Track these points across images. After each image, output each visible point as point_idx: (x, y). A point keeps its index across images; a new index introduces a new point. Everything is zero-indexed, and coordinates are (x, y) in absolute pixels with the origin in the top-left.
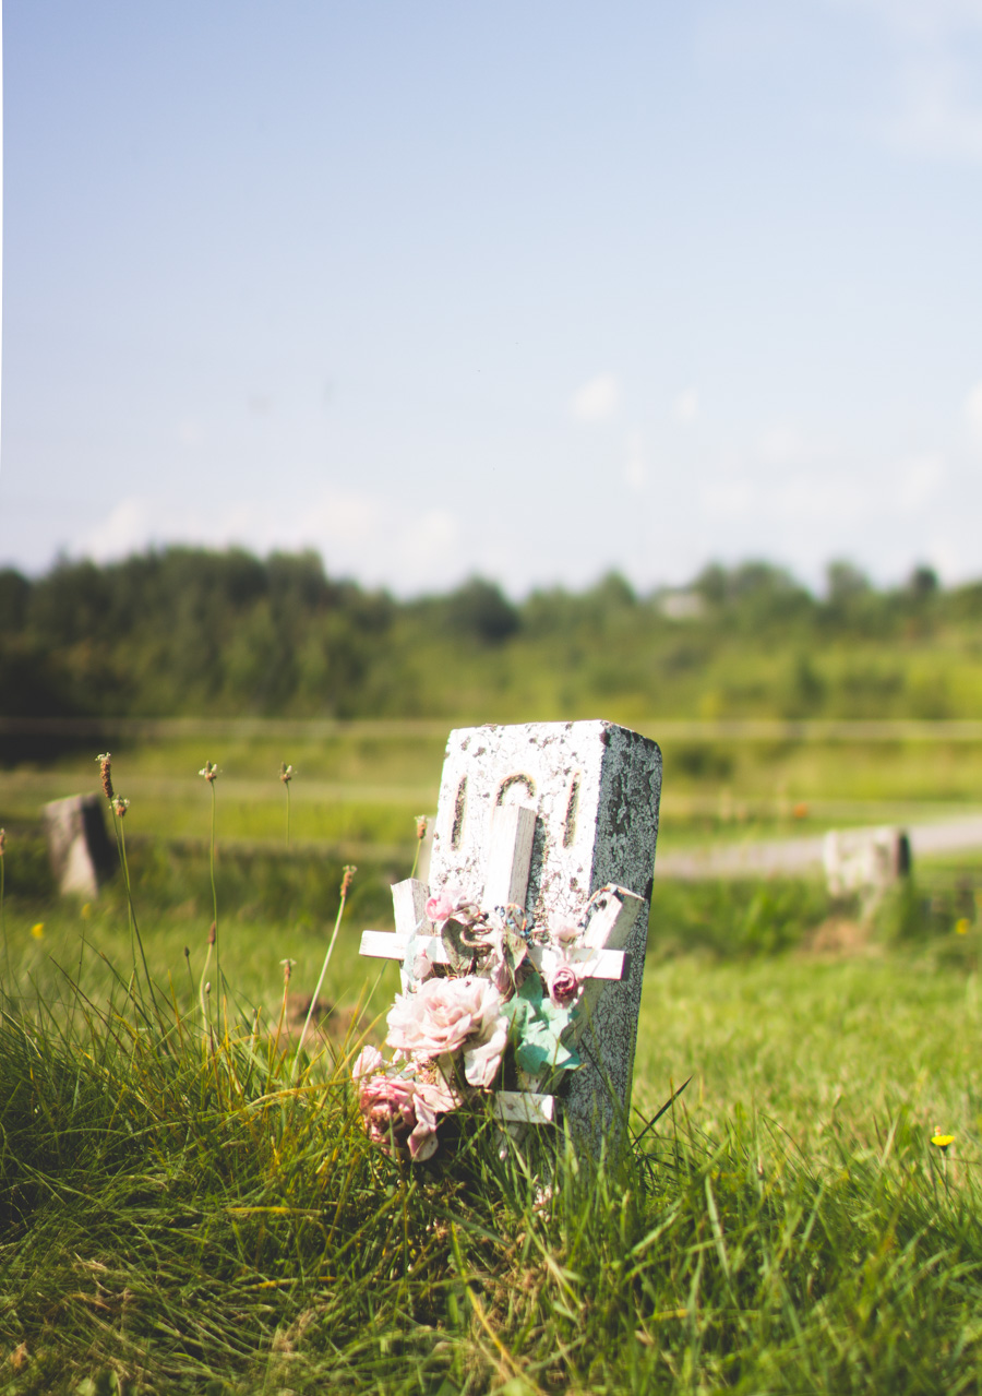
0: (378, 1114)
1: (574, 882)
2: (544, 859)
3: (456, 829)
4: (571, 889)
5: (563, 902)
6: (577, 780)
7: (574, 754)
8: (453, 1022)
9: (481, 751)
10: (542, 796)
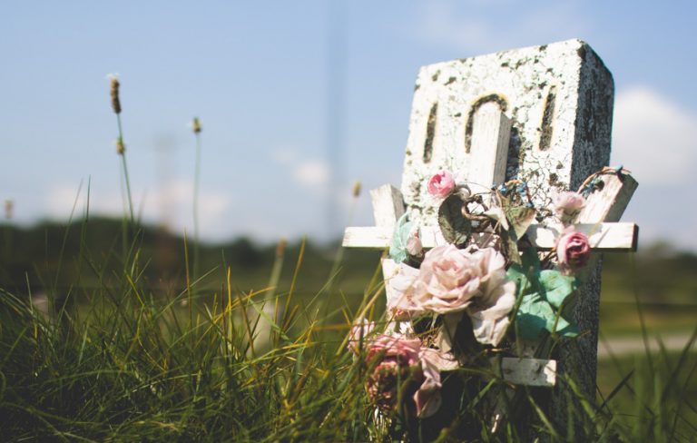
0: (387, 369)
1: (553, 178)
2: (520, 161)
3: (428, 146)
4: (551, 184)
5: (543, 196)
6: (553, 92)
7: (550, 70)
8: (461, 284)
9: (452, 80)
10: (516, 109)
